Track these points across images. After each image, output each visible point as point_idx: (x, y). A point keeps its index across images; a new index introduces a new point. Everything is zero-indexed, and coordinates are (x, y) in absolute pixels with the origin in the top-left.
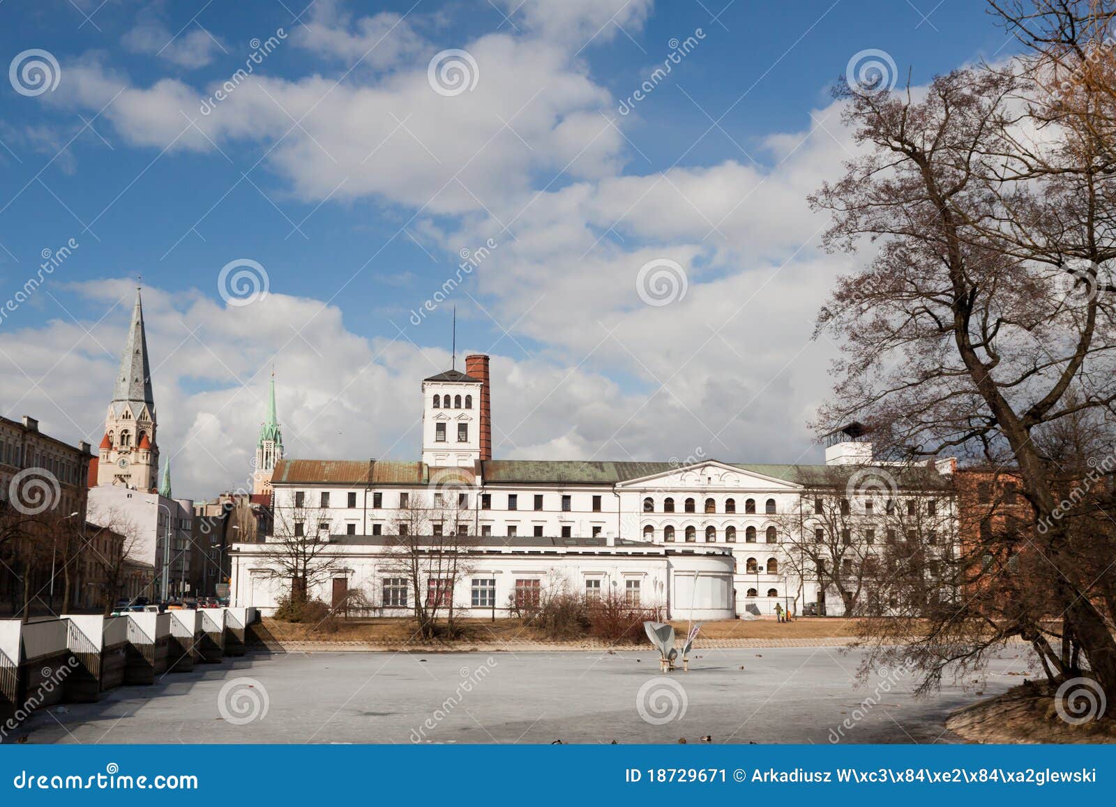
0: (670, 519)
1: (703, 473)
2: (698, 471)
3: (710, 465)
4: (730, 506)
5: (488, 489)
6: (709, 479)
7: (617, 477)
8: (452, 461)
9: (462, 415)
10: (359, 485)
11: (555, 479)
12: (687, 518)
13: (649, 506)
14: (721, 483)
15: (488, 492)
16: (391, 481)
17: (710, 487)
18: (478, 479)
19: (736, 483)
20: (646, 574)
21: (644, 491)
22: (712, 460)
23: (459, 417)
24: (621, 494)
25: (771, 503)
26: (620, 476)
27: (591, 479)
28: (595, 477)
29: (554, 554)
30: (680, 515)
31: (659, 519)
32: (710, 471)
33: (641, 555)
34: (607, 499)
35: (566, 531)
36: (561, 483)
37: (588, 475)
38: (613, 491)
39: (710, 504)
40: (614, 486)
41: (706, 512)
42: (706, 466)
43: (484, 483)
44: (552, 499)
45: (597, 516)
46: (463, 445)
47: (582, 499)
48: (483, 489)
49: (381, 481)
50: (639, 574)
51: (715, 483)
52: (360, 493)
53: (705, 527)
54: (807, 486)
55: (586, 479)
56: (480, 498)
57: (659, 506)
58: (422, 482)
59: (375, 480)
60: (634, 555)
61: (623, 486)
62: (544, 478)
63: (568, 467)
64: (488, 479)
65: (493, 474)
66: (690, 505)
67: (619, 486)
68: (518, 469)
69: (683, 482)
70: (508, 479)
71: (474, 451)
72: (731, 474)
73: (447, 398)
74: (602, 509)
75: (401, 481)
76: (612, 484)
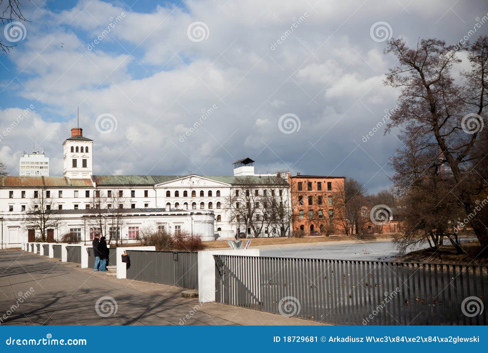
0: (177, 200)
1: (191, 180)
2: (189, 179)
3: (193, 177)
4: (202, 194)
5: (98, 188)
6: (193, 182)
7: (154, 183)
8: (80, 176)
9: (84, 155)
10: (39, 187)
11: (128, 183)
12: (184, 199)
13: (168, 194)
14: (198, 184)
15: (98, 190)
16: (54, 185)
17: (194, 186)
18: (94, 184)
19: (204, 184)
20: (183, 223)
21: (166, 188)
22: (194, 174)
23: (83, 156)
24: (157, 190)
25: (218, 192)
26: (155, 182)
27: (143, 183)
28: (145, 182)
29: (145, 215)
30: (181, 198)
31: (173, 200)
32: (193, 179)
33: (181, 215)
34: (151, 191)
35: (133, 206)
36: (131, 185)
37: (142, 182)
38: (154, 188)
39: (194, 193)
40: (154, 186)
41: (192, 197)
42: (192, 177)
43: (97, 186)
44: (127, 192)
45: (146, 199)
46: (85, 169)
47: (140, 192)
48: (97, 188)
49: (50, 185)
50: (181, 223)
51: (196, 184)
52: (40, 191)
53: (192, 203)
54: (233, 185)
55: (141, 183)
56: (95, 192)
57: (173, 194)
58: (69, 186)
59: (46, 185)
60: (178, 215)
61: (157, 186)
62: (123, 183)
63: (132, 178)
64: (99, 184)
65: (100, 181)
66: (185, 194)
67: (156, 186)
68: (110, 179)
69: (182, 184)
70: (107, 184)
71: (90, 171)
72: (202, 180)
73: (77, 148)
74: (148, 196)
75: (59, 185)
76: (153, 185)
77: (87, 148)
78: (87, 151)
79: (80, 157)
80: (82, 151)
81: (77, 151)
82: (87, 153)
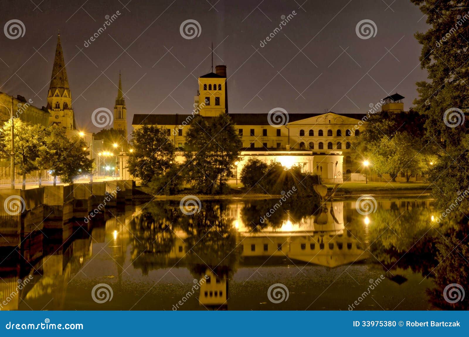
13: (302, 133)
23: (216, 94)
46: (218, 107)
71: (223, 109)
73: (210, 86)
77: (220, 85)
78: (220, 89)
79: (213, 94)
80: (215, 89)
81: (210, 89)
82: (220, 91)
